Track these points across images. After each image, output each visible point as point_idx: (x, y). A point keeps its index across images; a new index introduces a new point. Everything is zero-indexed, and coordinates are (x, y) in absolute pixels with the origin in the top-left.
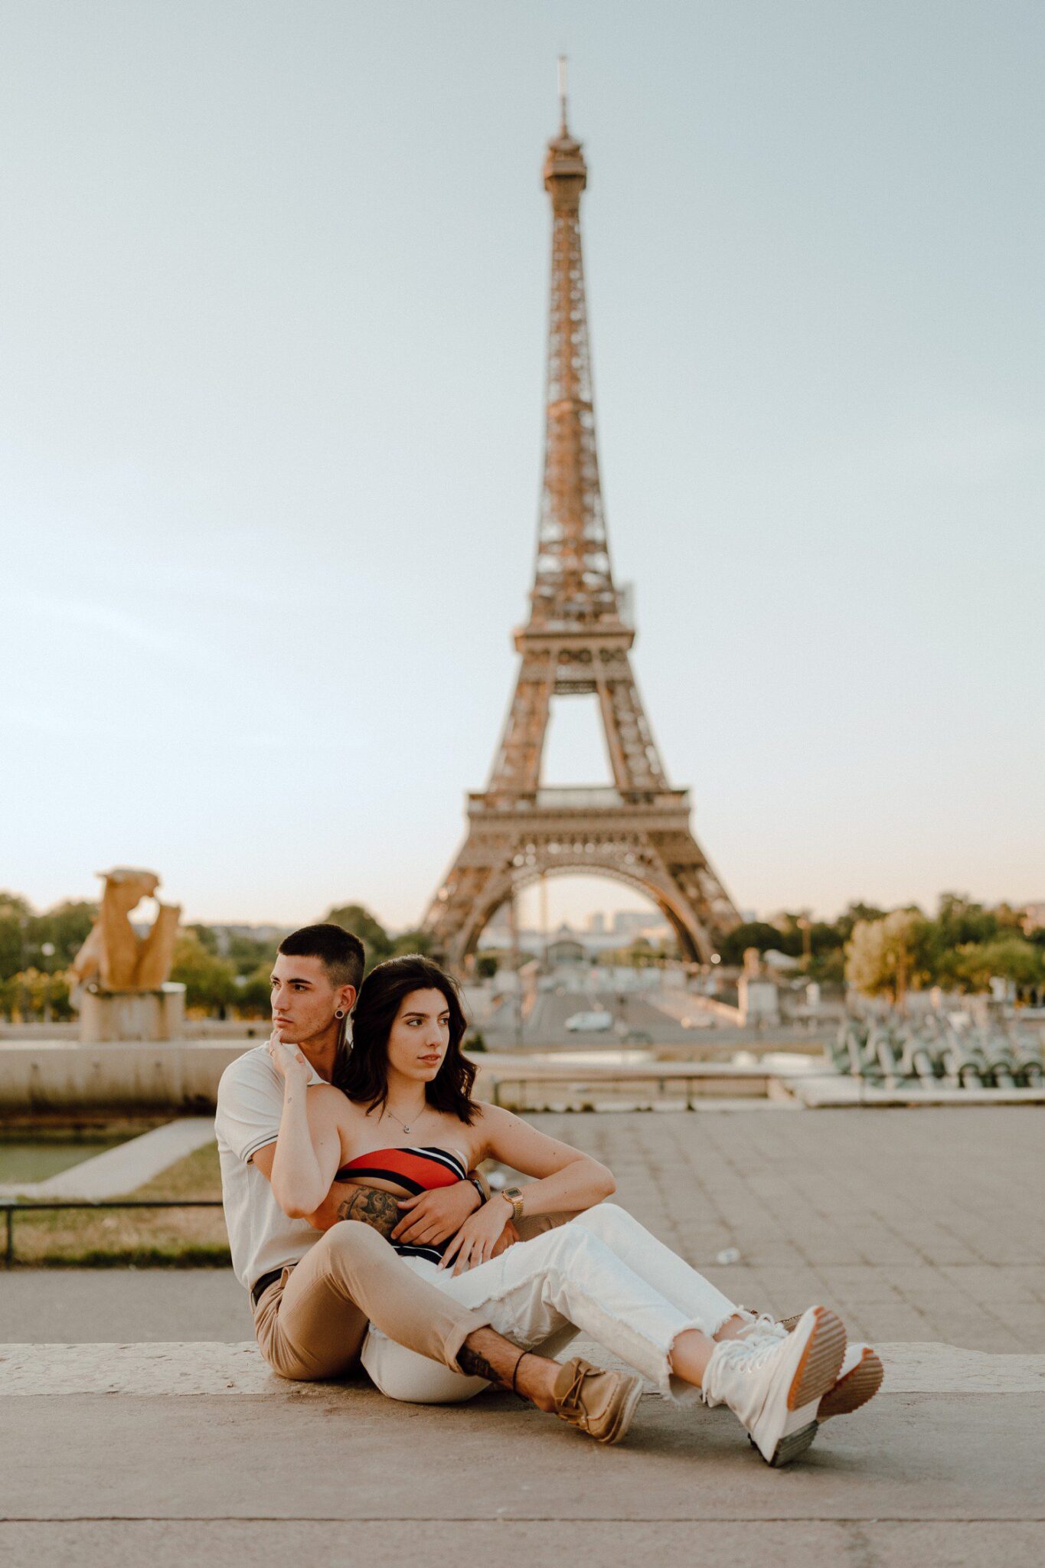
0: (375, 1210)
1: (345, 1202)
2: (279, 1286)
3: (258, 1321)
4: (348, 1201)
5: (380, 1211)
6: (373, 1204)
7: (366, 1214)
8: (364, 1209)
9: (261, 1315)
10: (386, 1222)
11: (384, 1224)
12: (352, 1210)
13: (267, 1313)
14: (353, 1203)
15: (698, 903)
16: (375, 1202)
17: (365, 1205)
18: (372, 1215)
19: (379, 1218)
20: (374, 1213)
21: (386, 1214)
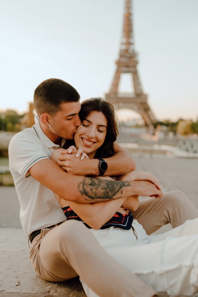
0: (96, 184)
1: (80, 183)
2: (40, 237)
3: (31, 253)
4: (82, 182)
5: (98, 185)
6: (94, 182)
7: (92, 187)
8: (90, 185)
9: (32, 250)
10: (102, 189)
11: (101, 190)
12: (85, 186)
13: (35, 249)
14: (84, 183)
15: (149, 117)
16: (95, 181)
17: (91, 183)
18: (95, 187)
19: (99, 188)
20: (95, 186)
21: (101, 185)
